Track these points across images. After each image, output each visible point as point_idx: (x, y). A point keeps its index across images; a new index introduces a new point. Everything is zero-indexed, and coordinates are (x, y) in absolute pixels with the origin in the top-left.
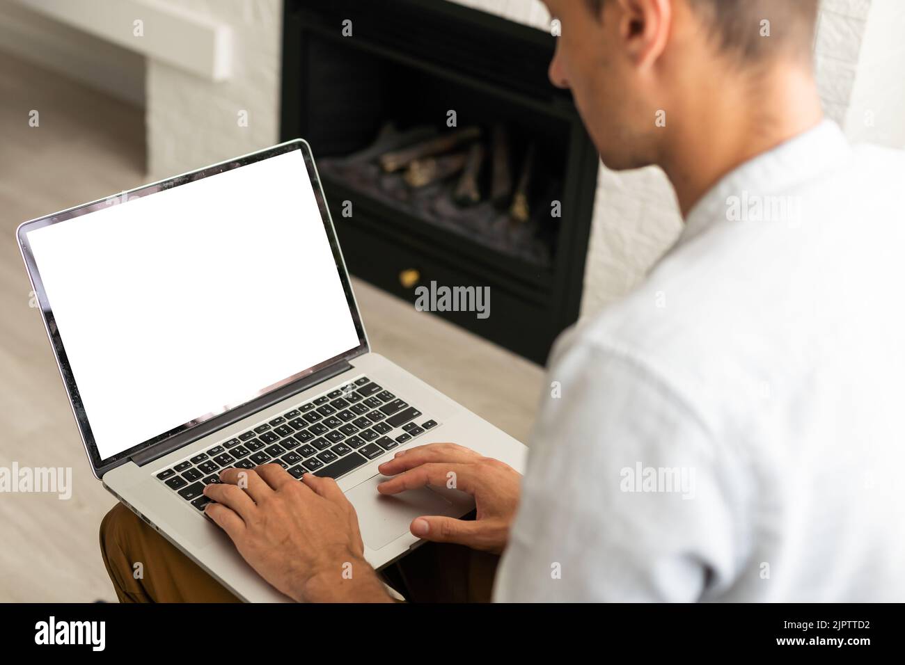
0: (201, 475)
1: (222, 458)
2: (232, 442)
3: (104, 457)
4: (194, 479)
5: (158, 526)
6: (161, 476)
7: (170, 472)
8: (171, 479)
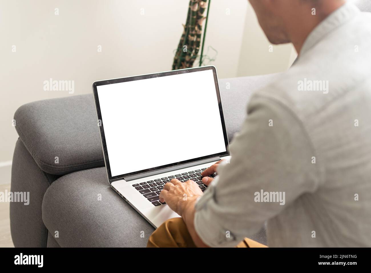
0: (150, 187)
1: (159, 182)
2: (165, 178)
3: (113, 176)
4: (146, 188)
5: (129, 200)
6: (134, 186)
7: (138, 185)
8: (137, 187)
